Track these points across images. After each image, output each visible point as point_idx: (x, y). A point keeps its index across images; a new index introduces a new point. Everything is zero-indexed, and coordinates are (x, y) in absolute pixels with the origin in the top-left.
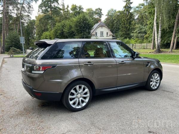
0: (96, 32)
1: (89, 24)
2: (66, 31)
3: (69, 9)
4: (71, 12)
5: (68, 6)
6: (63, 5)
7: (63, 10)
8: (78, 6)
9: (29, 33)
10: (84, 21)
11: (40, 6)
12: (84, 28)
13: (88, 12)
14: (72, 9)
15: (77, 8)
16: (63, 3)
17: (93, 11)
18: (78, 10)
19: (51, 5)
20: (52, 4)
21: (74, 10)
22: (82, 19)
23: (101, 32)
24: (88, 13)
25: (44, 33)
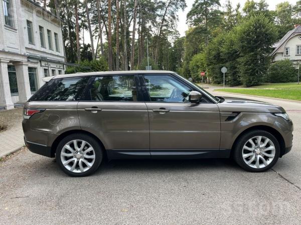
0: (287, 46)
1: (266, 34)
2: (224, 50)
3: (240, 10)
4: (244, 14)
5: (239, 6)
6: (229, 6)
7: (229, 13)
8: (258, 2)
9: (176, 58)
10: (256, 29)
11: (190, 15)
12: (256, 41)
13: (279, 10)
14: (245, 10)
15: (255, 6)
16: (229, 2)
17: (290, 7)
18: (258, 9)
19: (207, 9)
20: (209, 8)
21: (249, 11)
22: (253, 25)
23: (298, 47)
24: (280, 13)
25: (195, 56)
